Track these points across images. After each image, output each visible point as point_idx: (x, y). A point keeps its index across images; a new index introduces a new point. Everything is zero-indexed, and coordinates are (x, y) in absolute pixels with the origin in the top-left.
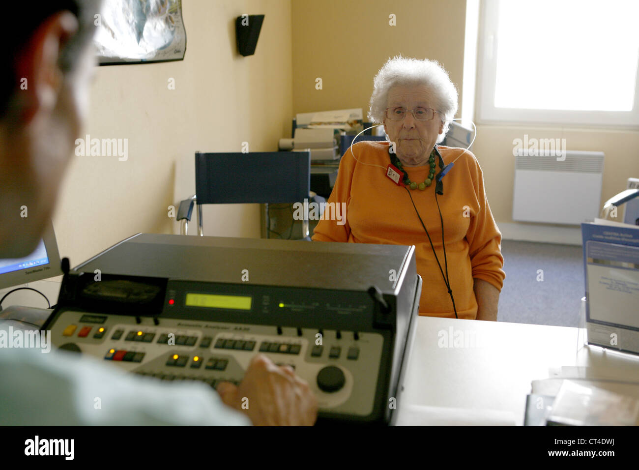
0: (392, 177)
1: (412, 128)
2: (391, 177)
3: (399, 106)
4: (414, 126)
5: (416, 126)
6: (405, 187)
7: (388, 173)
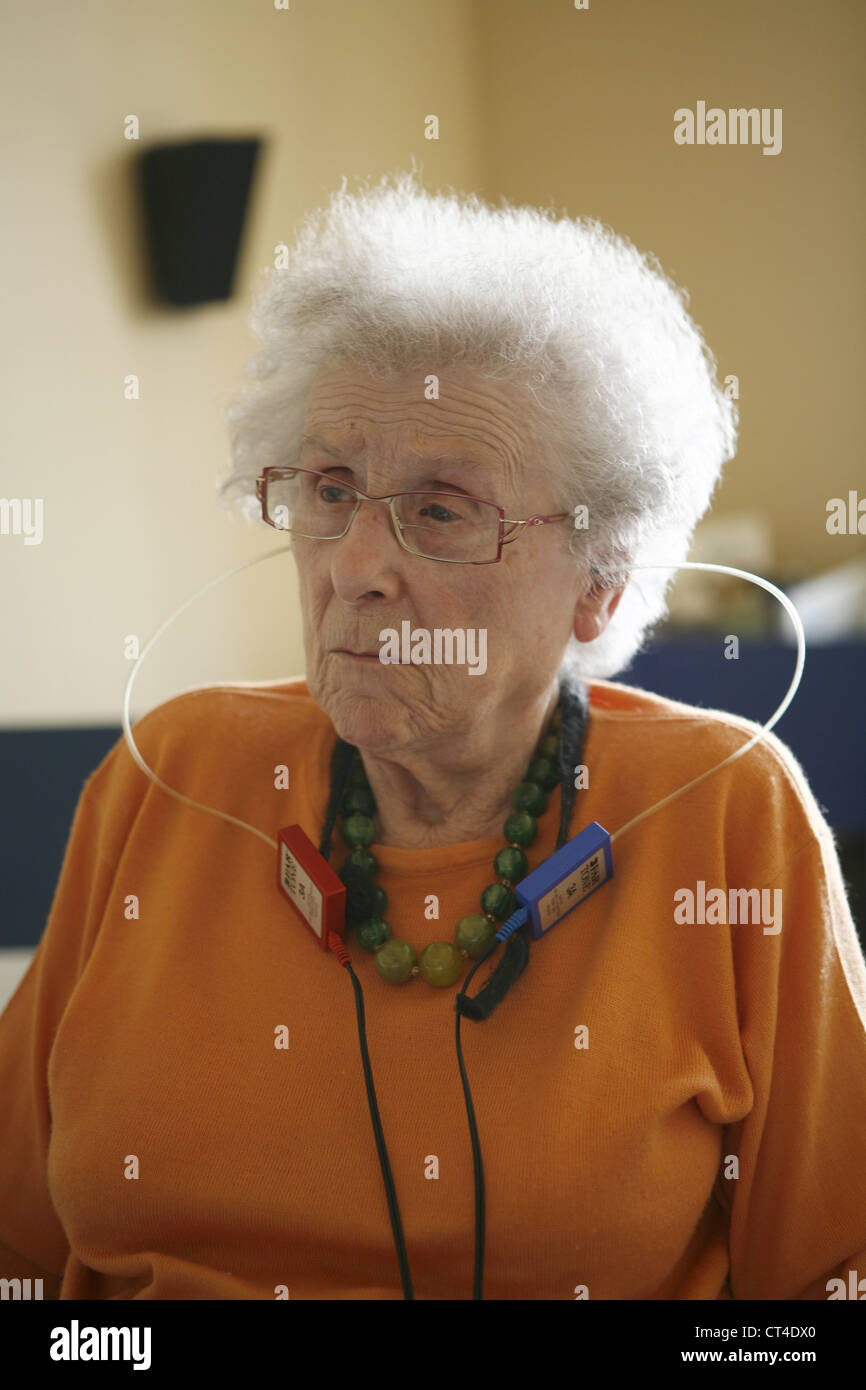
0: (297, 899)
1: (378, 595)
2: (291, 895)
3: (334, 462)
4: (388, 587)
5: (404, 588)
6: (347, 965)
7: (283, 877)
